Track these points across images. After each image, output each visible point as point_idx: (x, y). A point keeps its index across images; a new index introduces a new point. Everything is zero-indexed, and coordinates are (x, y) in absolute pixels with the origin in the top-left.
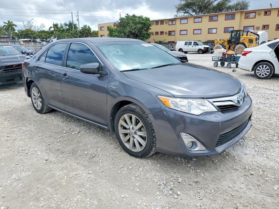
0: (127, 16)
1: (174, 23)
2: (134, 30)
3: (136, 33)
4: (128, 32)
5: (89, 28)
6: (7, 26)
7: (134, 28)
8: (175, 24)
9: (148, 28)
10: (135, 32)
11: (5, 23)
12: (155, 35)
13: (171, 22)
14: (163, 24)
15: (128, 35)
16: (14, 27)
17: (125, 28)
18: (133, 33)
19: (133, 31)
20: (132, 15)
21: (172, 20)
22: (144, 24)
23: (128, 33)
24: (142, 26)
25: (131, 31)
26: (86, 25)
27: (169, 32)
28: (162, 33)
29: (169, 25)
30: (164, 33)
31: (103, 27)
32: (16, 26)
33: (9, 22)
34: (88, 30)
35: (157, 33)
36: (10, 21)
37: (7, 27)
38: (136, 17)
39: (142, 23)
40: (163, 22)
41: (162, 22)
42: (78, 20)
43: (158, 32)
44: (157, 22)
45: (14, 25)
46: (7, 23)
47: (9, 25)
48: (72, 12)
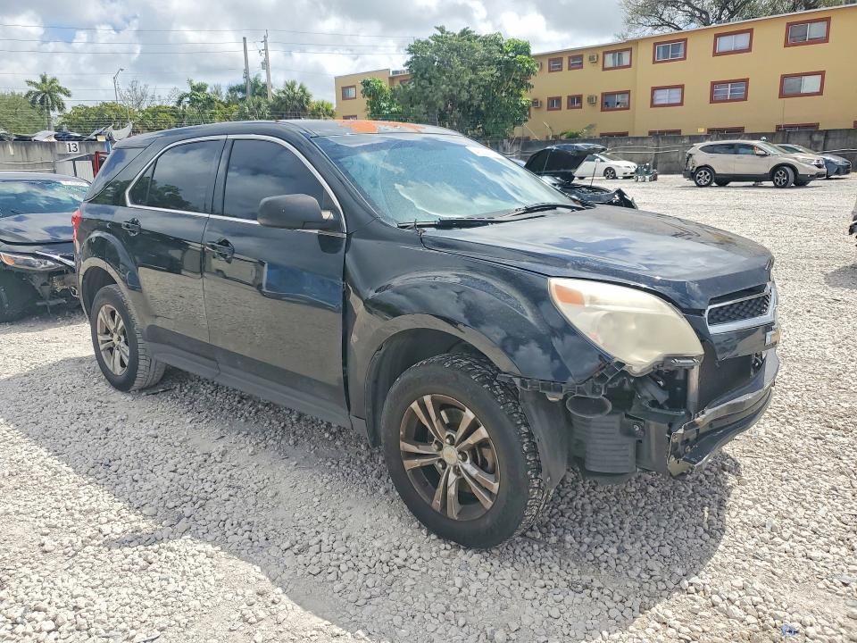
0: (439, 34)
1: (626, 61)
2: (468, 92)
3: (475, 103)
4: (445, 97)
5: (303, 91)
6: (38, 94)
7: (467, 82)
8: (629, 66)
9: (523, 84)
10: (471, 97)
11: (30, 83)
12: (548, 110)
13: (614, 57)
14: (581, 66)
15: (442, 109)
16: (62, 96)
17: (431, 83)
18: (461, 105)
19: (465, 96)
20: (457, 32)
21: (616, 50)
22: (507, 67)
23: (441, 103)
24: (498, 74)
25: (455, 93)
26: (293, 84)
27: (605, 95)
28: (575, 101)
29: (604, 69)
30: (585, 100)
31: (351, 87)
32: (68, 94)
33: (44, 80)
34: (301, 100)
35: (554, 103)
36: (49, 78)
37: (39, 98)
38: (476, 37)
39: (499, 63)
40: (581, 57)
41: (576, 59)
42: (265, 64)
43: (559, 100)
44: (555, 61)
45: (60, 90)
46: (36, 85)
47: (47, 90)
48: (244, 39)
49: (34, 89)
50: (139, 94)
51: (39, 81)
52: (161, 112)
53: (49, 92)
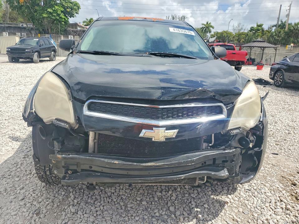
6: (205, 28)
11: (203, 24)
16: (211, 28)
32: (213, 28)
33: (207, 23)
36: (209, 23)
37: (205, 29)
42: (288, 15)
45: (211, 26)
46: (205, 25)
47: (207, 26)
48: (281, 5)
49: (204, 26)
50: (240, 28)
51: (205, 23)
52: (243, 34)
53: (208, 27)
